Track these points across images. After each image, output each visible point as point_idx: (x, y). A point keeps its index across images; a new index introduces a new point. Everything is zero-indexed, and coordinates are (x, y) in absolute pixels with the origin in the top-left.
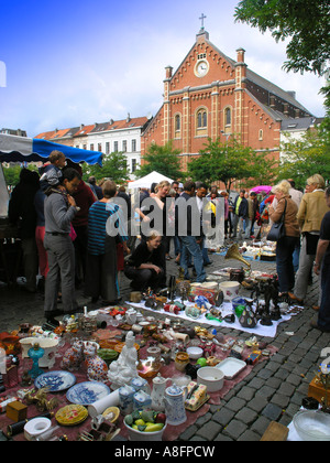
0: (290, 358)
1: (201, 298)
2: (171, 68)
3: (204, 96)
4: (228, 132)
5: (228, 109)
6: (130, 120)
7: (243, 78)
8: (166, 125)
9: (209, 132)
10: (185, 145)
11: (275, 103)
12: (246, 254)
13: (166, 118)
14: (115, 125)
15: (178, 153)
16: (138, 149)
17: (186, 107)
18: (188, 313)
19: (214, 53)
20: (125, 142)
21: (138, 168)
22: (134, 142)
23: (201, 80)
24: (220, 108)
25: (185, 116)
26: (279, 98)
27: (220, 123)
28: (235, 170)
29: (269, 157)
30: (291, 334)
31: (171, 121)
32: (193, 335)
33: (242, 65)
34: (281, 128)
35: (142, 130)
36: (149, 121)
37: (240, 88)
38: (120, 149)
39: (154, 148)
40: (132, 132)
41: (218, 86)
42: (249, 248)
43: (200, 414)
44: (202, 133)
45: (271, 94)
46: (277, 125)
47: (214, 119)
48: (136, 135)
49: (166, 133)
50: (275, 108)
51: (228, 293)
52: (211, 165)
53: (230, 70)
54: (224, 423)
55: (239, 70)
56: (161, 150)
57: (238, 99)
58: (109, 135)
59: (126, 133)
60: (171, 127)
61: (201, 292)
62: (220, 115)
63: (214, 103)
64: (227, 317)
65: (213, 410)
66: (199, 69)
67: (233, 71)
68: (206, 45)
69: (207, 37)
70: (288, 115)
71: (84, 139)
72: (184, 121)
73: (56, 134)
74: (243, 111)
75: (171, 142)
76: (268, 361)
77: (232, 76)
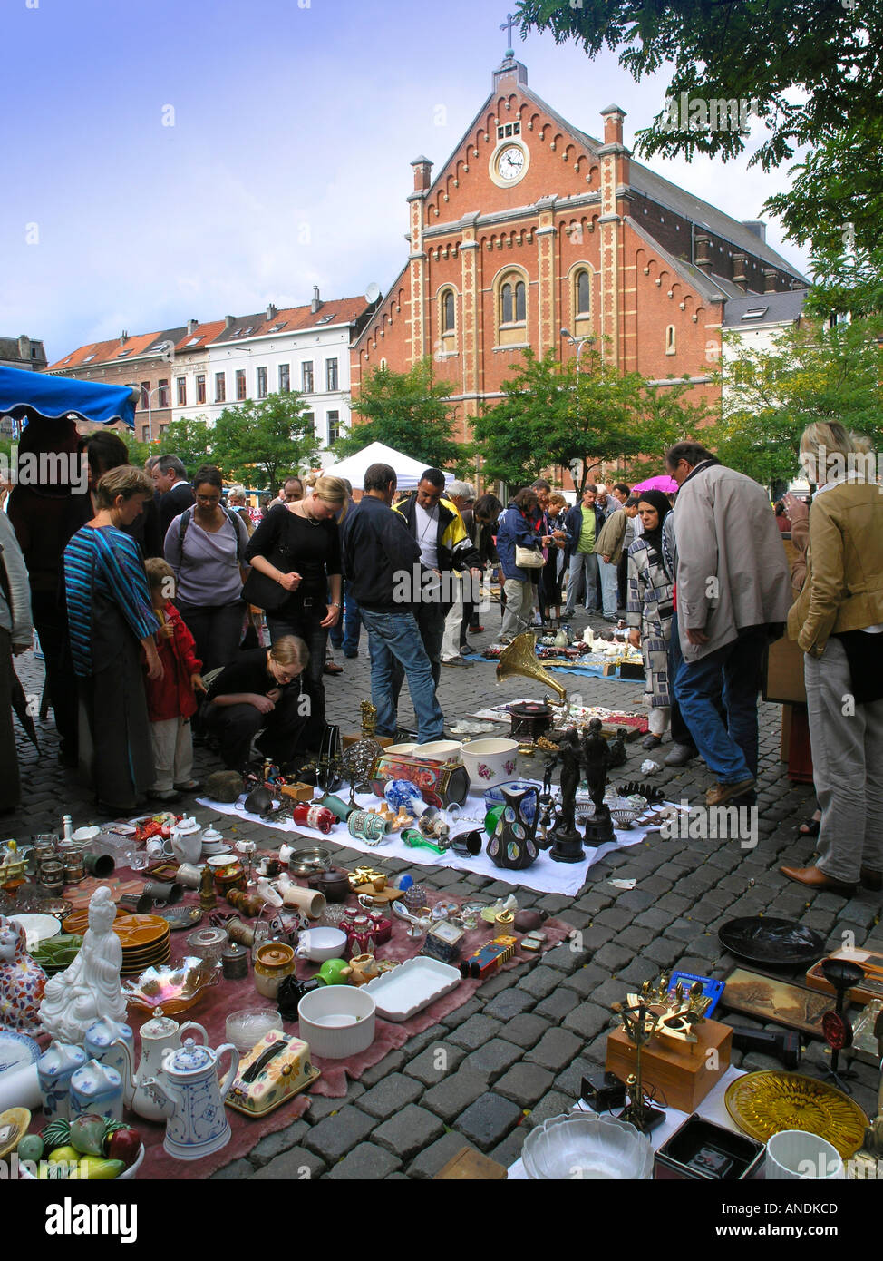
0: (598, 957)
1: (402, 787)
2: (427, 165)
3: (518, 238)
4: (583, 332)
5: (582, 273)
6: (321, 306)
7: (622, 187)
8: (416, 319)
9: (533, 336)
10: (468, 371)
11: (711, 253)
12: (585, 661)
13: (416, 300)
14: (281, 320)
15: (446, 392)
16: (345, 382)
17: (469, 269)
18: (356, 829)
19: (543, 120)
20: (308, 368)
21: (343, 433)
22: (332, 365)
23: (509, 194)
24: (559, 269)
25: (467, 292)
26: (720, 241)
27: (560, 310)
28: (599, 436)
29: (691, 398)
30: (628, 884)
31: (429, 306)
32: (338, 893)
33: (617, 153)
34: (725, 320)
35: (355, 331)
36: (372, 307)
37: (612, 214)
38: (297, 383)
39: (382, 379)
40: (325, 339)
41: (554, 209)
42: (597, 645)
43: (273, 1125)
44: (513, 338)
45: (699, 230)
46: (714, 311)
47: (546, 300)
48: (337, 345)
49: (416, 339)
50: (709, 268)
51: (484, 772)
52: (534, 423)
53: (586, 165)
54: (333, 1152)
55: (610, 166)
56: (399, 385)
57: (609, 244)
58: (265, 348)
59: (311, 341)
60: (430, 324)
61: (407, 770)
62: (560, 288)
63: (545, 256)
64: (459, 839)
65: (316, 1114)
66: (504, 164)
67: (594, 169)
68: (519, 101)
69: (524, 79)
70: (745, 284)
71: (198, 358)
72: (466, 308)
73: (121, 350)
74: (623, 277)
75: (429, 364)
76: (534, 964)
77: (593, 183)
